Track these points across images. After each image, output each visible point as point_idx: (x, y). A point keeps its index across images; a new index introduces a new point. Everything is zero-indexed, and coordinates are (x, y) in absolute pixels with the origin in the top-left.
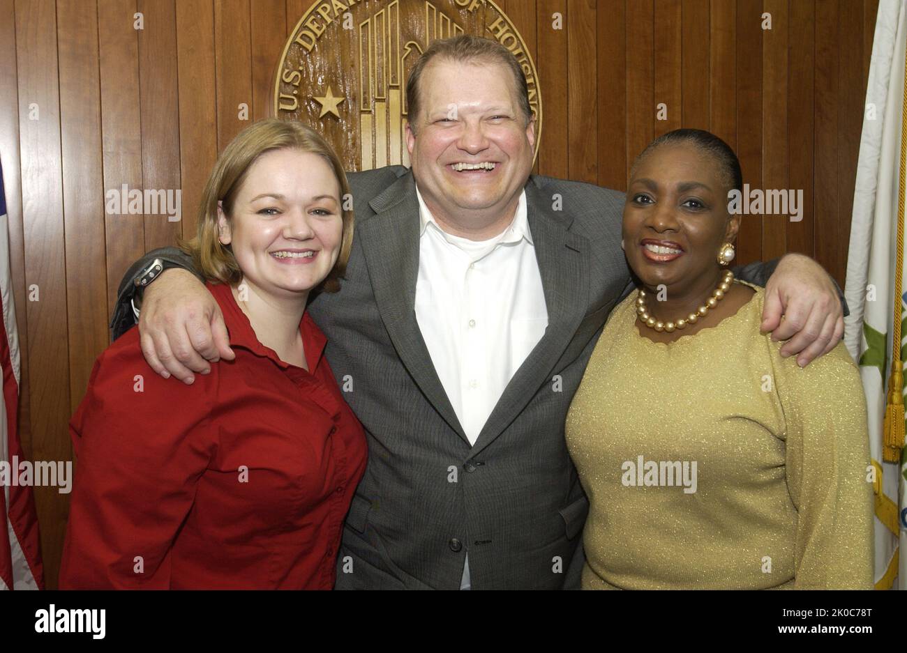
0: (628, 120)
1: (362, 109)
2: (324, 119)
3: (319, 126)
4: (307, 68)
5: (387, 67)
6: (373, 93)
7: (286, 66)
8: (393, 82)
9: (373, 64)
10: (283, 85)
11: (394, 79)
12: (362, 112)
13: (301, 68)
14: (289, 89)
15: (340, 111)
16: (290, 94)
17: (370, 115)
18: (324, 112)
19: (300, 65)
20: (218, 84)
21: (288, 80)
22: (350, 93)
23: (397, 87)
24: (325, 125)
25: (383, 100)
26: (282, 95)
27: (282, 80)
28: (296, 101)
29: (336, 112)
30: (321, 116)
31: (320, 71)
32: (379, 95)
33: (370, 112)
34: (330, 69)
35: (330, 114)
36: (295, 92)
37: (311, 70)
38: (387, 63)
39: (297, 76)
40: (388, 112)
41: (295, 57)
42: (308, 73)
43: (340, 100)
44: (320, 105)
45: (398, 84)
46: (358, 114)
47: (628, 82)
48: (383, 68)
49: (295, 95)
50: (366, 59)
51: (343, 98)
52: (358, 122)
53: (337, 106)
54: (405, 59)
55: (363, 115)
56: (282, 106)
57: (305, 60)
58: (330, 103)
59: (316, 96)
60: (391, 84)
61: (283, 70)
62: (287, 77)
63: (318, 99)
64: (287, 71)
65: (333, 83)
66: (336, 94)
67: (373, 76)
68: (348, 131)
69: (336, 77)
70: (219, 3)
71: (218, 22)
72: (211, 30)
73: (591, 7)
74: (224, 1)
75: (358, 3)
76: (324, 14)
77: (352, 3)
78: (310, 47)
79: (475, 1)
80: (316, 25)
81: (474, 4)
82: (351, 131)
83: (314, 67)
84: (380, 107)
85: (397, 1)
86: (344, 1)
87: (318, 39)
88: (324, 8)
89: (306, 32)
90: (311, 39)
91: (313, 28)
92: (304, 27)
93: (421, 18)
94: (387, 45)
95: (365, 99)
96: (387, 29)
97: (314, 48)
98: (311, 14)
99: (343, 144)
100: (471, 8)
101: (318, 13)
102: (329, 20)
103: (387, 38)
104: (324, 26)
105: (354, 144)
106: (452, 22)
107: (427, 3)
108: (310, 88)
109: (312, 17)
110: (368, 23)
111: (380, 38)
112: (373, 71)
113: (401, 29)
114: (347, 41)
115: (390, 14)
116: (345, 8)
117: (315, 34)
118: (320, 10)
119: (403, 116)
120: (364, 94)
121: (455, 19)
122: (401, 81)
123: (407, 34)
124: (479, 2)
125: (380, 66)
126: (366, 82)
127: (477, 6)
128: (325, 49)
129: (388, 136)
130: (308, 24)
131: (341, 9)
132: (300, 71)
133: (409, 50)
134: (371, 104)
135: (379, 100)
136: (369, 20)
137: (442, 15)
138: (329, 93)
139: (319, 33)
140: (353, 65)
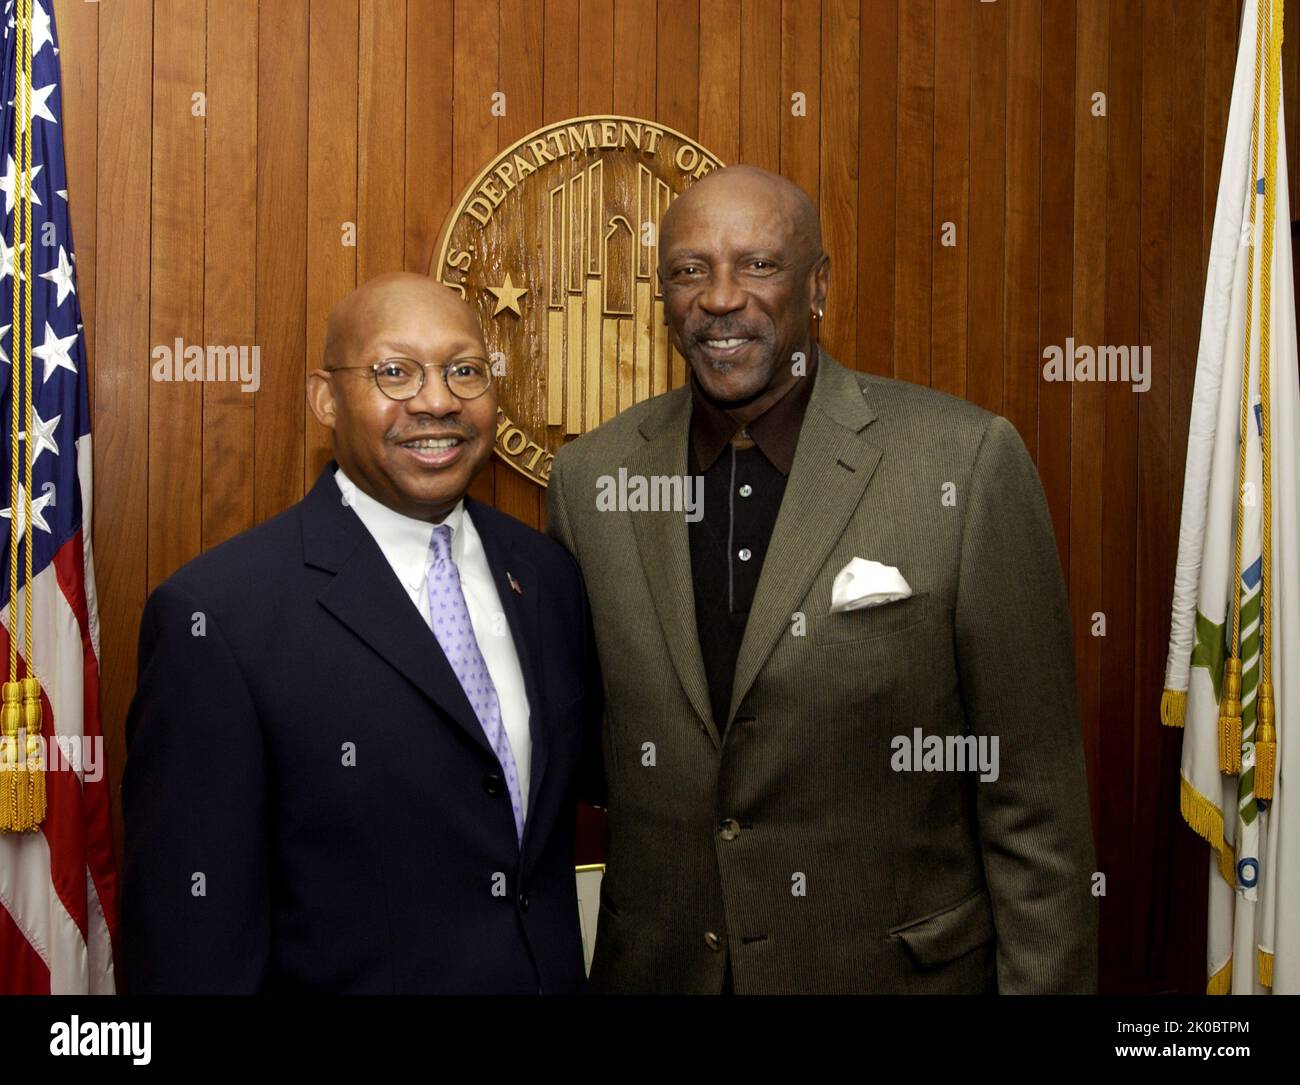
0: (896, 329)
1: (551, 305)
2: (499, 318)
3: (493, 326)
4: (479, 248)
5: (585, 249)
6: (565, 284)
7: (452, 244)
8: (592, 270)
9: (567, 246)
10: (447, 269)
11: (594, 266)
12: (550, 309)
13: (471, 248)
14: (455, 275)
15: (522, 306)
16: (455, 283)
17: (561, 313)
18: (500, 307)
19: (471, 244)
20: (359, 264)
21: (453, 264)
22: (535, 281)
23: (597, 277)
24: (501, 325)
25: (579, 294)
26: (445, 284)
27: (446, 264)
28: (464, 292)
29: (516, 307)
30: (496, 311)
31: (497, 253)
32: (572, 287)
33: (561, 308)
34: (510, 250)
35: (508, 311)
36: (463, 280)
37: (485, 249)
38: (586, 241)
39: (466, 258)
40: (584, 310)
41: (464, 235)
42: (480, 255)
43: (522, 291)
44: (495, 298)
45: (600, 273)
46: (545, 311)
47: (898, 277)
48: (579, 250)
49: (462, 284)
50: (557, 238)
51: (526, 290)
52: (544, 323)
53: (518, 299)
54: (609, 239)
55: (551, 314)
57: (478, 238)
58: (508, 295)
59: (491, 286)
60: (589, 272)
61: (448, 250)
62: (454, 257)
63: (492, 290)
64: (453, 251)
65: (513, 267)
66: (516, 284)
67: (567, 261)
68: (530, 333)
69: (517, 260)
70: (364, 157)
71: (362, 183)
72: (353, 193)
73: (851, 177)
74: (371, 155)
75: (550, 163)
76: (505, 177)
77: (542, 162)
78: (484, 220)
79: (703, 163)
80: (494, 191)
81: (702, 168)
82: (535, 334)
83: (489, 247)
84: (574, 303)
85: (601, 162)
86: (531, 159)
87: (495, 210)
88: (505, 169)
89: (480, 200)
90: (486, 210)
91: (490, 194)
92: (478, 193)
93: (631, 185)
94: (586, 220)
95: (555, 291)
96: (586, 198)
97: (490, 221)
98: (487, 176)
99: (524, 352)
100: (697, 175)
101: (497, 175)
102: (511, 185)
103: (586, 211)
104: (504, 193)
105: (538, 352)
106: (673, 190)
107: (640, 166)
108: (482, 275)
109: (489, 180)
110: (561, 190)
111: (577, 210)
112: (567, 254)
113: (605, 197)
114: (533, 213)
115: (591, 179)
116: (532, 169)
117: (492, 203)
118: (499, 171)
119: (605, 316)
120: (554, 285)
121: (677, 187)
122: (603, 268)
123: (613, 206)
124: (708, 166)
125: (576, 248)
126: (557, 269)
127: (706, 171)
128: (505, 223)
129: (584, 344)
130: (483, 189)
131: (527, 170)
132: (471, 252)
133: (615, 226)
134: (563, 299)
135: (573, 293)
136: (563, 186)
137: (659, 181)
138: (508, 281)
139: (497, 201)
140: (540, 246)
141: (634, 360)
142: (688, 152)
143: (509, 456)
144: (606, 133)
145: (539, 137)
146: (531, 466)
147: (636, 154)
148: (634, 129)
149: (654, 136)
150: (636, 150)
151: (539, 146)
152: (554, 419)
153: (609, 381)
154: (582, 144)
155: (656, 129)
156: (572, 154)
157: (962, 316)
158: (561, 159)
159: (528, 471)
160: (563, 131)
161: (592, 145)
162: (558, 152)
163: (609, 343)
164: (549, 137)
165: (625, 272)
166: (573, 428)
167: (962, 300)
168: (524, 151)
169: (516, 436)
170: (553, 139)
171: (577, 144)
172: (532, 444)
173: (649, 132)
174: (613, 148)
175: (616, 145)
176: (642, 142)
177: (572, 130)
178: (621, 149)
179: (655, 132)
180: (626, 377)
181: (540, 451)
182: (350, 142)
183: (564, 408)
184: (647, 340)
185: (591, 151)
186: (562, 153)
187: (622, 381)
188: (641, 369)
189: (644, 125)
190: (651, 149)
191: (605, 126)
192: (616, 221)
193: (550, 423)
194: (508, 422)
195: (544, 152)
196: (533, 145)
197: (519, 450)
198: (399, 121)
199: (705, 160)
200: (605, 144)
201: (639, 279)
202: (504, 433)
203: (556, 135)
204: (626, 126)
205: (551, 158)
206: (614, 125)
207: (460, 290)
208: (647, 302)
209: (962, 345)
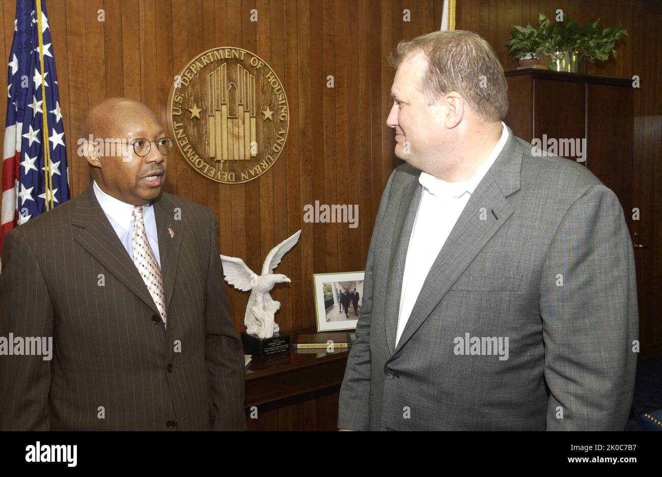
0: (324, 119)
2: (193, 120)
4: (185, 95)
5: (221, 94)
6: (215, 107)
7: (176, 94)
8: (223, 102)
9: (215, 93)
10: (174, 103)
11: (224, 100)
12: (210, 116)
13: (183, 95)
14: (177, 105)
15: (200, 115)
16: (178, 108)
17: (213, 118)
21: (177, 101)
22: (204, 106)
23: (225, 104)
24: (193, 122)
25: (219, 110)
26: (174, 108)
27: (174, 101)
29: (198, 116)
30: (192, 117)
31: (191, 96)
32: (217, 108)
33: (213, 116)
34: (195, 95)
35: (195, 117)
36: (180, 106)
38: (221, 92)
39: (181, 98)
40: (221, 116)
41: (180, 90)
42: (185, 98)
43: (200, 110)
44: (191, 113)
45: (226, 103)
46: (208, 117)
49: (180, 108)
50: (211, 91)
52: (208, 122)
53: (199, 113)
54: (229, 91)
55: (210, 118)
56: (174, 113)
57: (184, 91)
58: (195, 112)
59: (189, 108)
61: (175, 96)
62: (177, 98)
63: (190, 110)
64: (176, 96)
65: (197, 102)
66: (198, 107)
67: (215, 99)
68: (203, 125)
69: (198, 99)
70: (143, 62)
71: (142, 72)
72: (139, 76)
73: (308, 66)
74: (145, 62)
75: (208, 64)
76: (193, 69)
77: (205, 64)
78: (187, 85)
79: (260, 64)
80: (189, 74)
81: (259, 65)
82: (205, 125)
83: (188, 94)
84: (218, 114)
85: (225, 63)
86: (201, 63)
87: (190, 81)
88: (193, 66)
89: (184, 78)
90: (187, 81)
91: (188, 75)
92: (184, 75)
93: (236, 71)
94: (221, 84)
95: (211, 110)
96: (221, 77)
97: (188, 85)
98: (187, 69)
99: (201, 131)
100: (258, 67)
101: (190, 69)
102: (195, 72)
103: (221, 81)
104: (193, 75)
105: (206, 132)
106: (250, 73)
107: (239, 65)
108: (186, 104)
109: (188, 71)
110: (212, 74)
111: (218, 81)
112: (215, 97)
113: (227, 76)
114: (203, 81)
115: (222, 70)
116: (202, 66)
117: (189, 79)
118: (191, 67)
119: (228, 118)
120: (211, 107)
121: (251, 72)
122: (227, 101)
123: (230, 79)
124: (261, 64)
125: (218, 95)
126: (212, 102)
127: (261, 66)
128: (193, 86)
129: (222, 128)
130: (186, 74)
131: (200, 67)
132: (182, 96)
133: (231, 86)
134: (214, 112)
135: (217, 110)
136: (213, 72)
137: (245, 70)
138: (195, 107)
139: (191, 78)
140: (206, 94)
141: (239, 133)
142: (254, 59)
143: (198, 168)
144: (227, 53)
145: (204, 55)
146: (205, 172)
147: (236, 60)
148: (236, 51)
149: (243, 54)
150: (237, 59)
151: (204, 58)
152: (212, 155)
153: (230, 141)
154: (219, 57)
155: (244, 51)
156: (215, 61)
157: (346, 114)
158: (211, 63)
159: (204, 173)
160: (212, 53)
161: (222, 57)
162: (211, 60)
163: (230, 128)
164: (208, 54)
165: (235, 102)
166: (219, 158)
167: (346, 109)
168: (199, 60)
169: (200, 161)
170: (209, 55)
171: (217, 57)
172: (205, 164)
173: (241, 53)
174: (229, 59)
175: (230, 57)
176: (239, 56)
177: (215, 52)
178: (232, 59)
179: (243, 53)
180: (236, 139)
181: (208, 166)
182: (138, 57)
183: (216, 150)
184: (242, 126)
185: (222, 59)
186: (212, 60)
187: (235, 141)
188: (241, 137)
189: (240, 50)
190: (242, 59)
191: (226, 51)
192: (231, 84)
193: (211, 156)
194: (197, 156)
195: (206, 60)
196: (202, 58)
197: (201, 166)
198: (154, 50)
199: (261, 62)
200: (227, 57)
201: (239, 105)
202: (196, 160)
203: (210, 54)
204: (233, 51)
205: (208, 62)
206: (229, 50)
207: (179, 110)
208: (242, 113)
209: (346, 124)
